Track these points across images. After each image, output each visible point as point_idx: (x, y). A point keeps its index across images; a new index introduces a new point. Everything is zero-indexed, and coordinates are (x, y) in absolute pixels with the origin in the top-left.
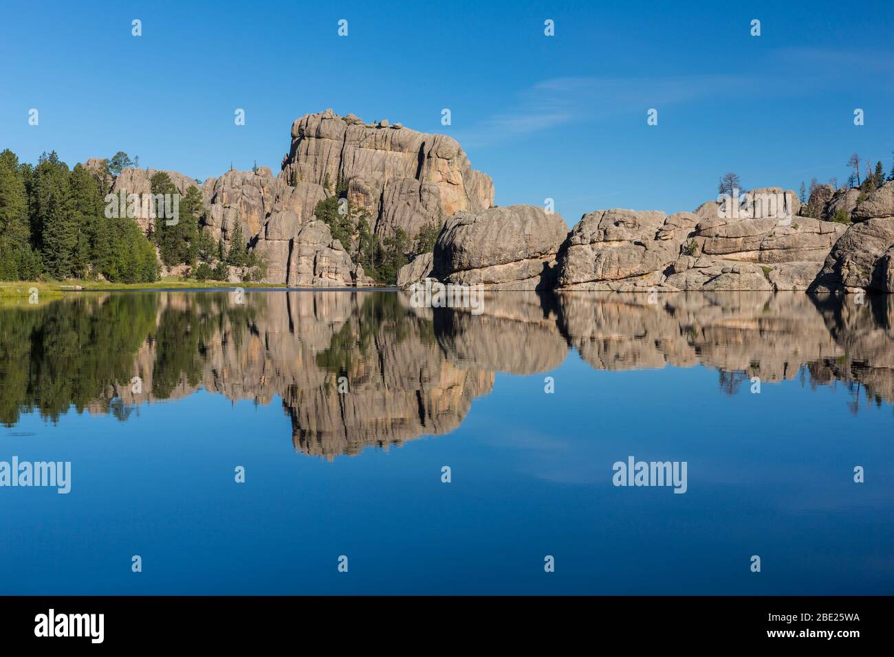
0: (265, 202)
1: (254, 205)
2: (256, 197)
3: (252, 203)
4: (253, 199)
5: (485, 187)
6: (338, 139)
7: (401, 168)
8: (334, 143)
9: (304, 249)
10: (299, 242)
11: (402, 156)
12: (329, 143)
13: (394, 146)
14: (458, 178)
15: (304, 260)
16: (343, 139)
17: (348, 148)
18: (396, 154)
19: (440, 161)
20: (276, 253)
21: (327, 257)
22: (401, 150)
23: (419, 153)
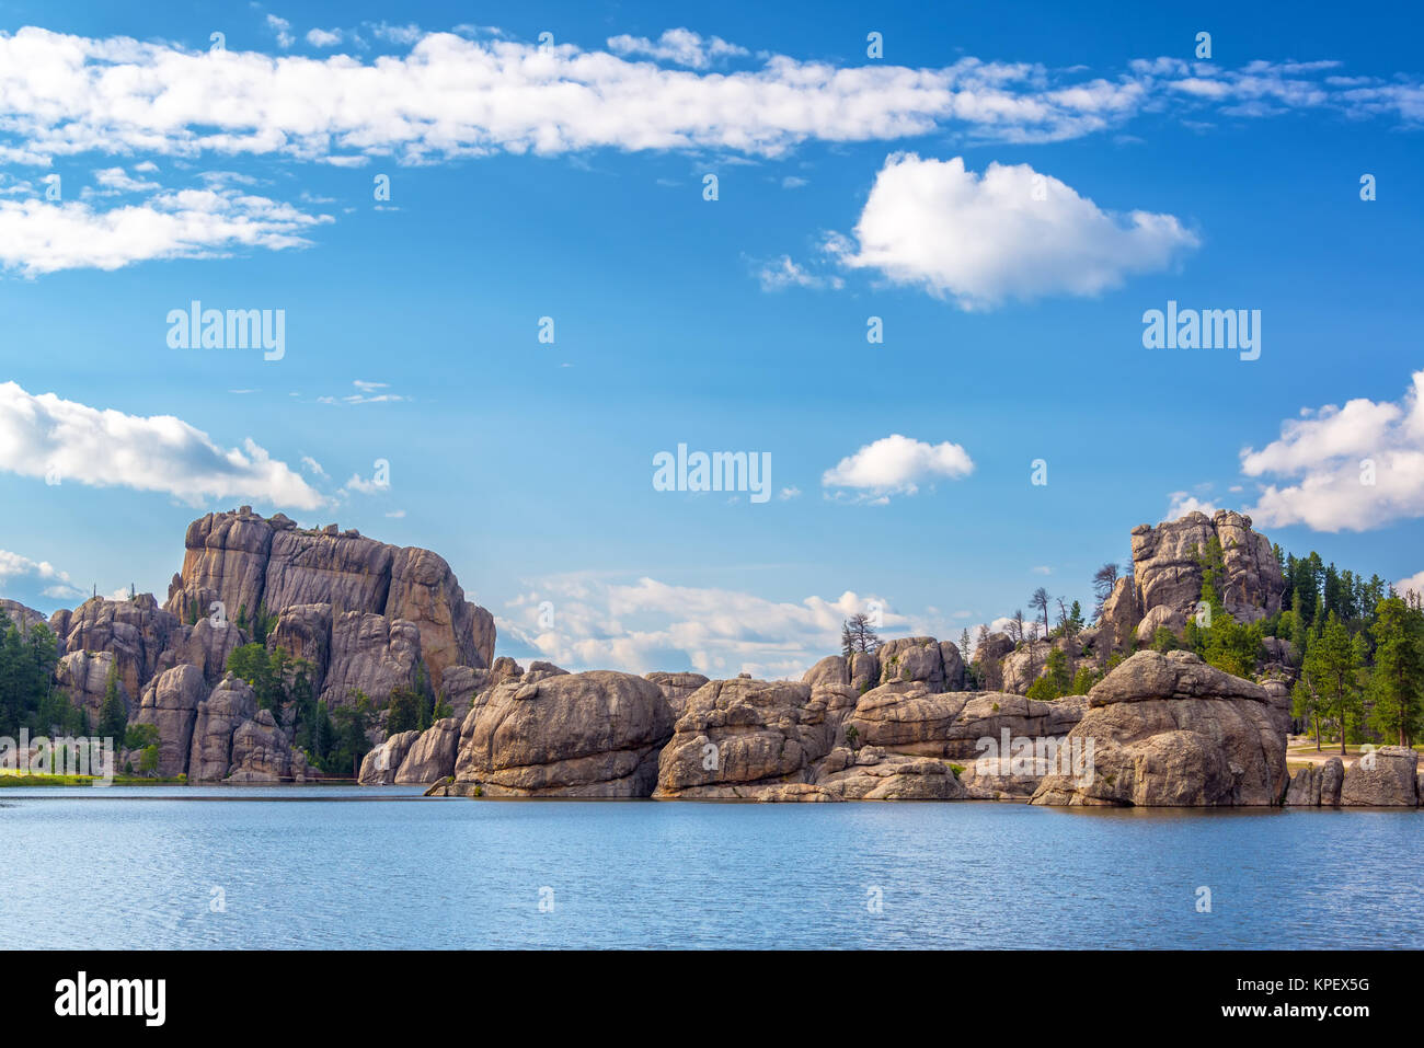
0: (148, 649)
1: (130, 654)
2: (133, 641)
3: (127, 649)
4: (128, 645)
5: (482, 629)
6: (259, 551)
7: (356, 598)
8: (253, 558)
9: (215, 724)
10: (206, 713)
11: (360, 579)
12: (245, 561)
13: (346, 565)
14: (445, 615)
15: (214, 741)
16: (267, 552)
17: (275, 566)
18: (350, 578)
19: (417, 588)
20: (170, 730)
21: (251, 735)
22: (358, 572)
23: (386, 575)
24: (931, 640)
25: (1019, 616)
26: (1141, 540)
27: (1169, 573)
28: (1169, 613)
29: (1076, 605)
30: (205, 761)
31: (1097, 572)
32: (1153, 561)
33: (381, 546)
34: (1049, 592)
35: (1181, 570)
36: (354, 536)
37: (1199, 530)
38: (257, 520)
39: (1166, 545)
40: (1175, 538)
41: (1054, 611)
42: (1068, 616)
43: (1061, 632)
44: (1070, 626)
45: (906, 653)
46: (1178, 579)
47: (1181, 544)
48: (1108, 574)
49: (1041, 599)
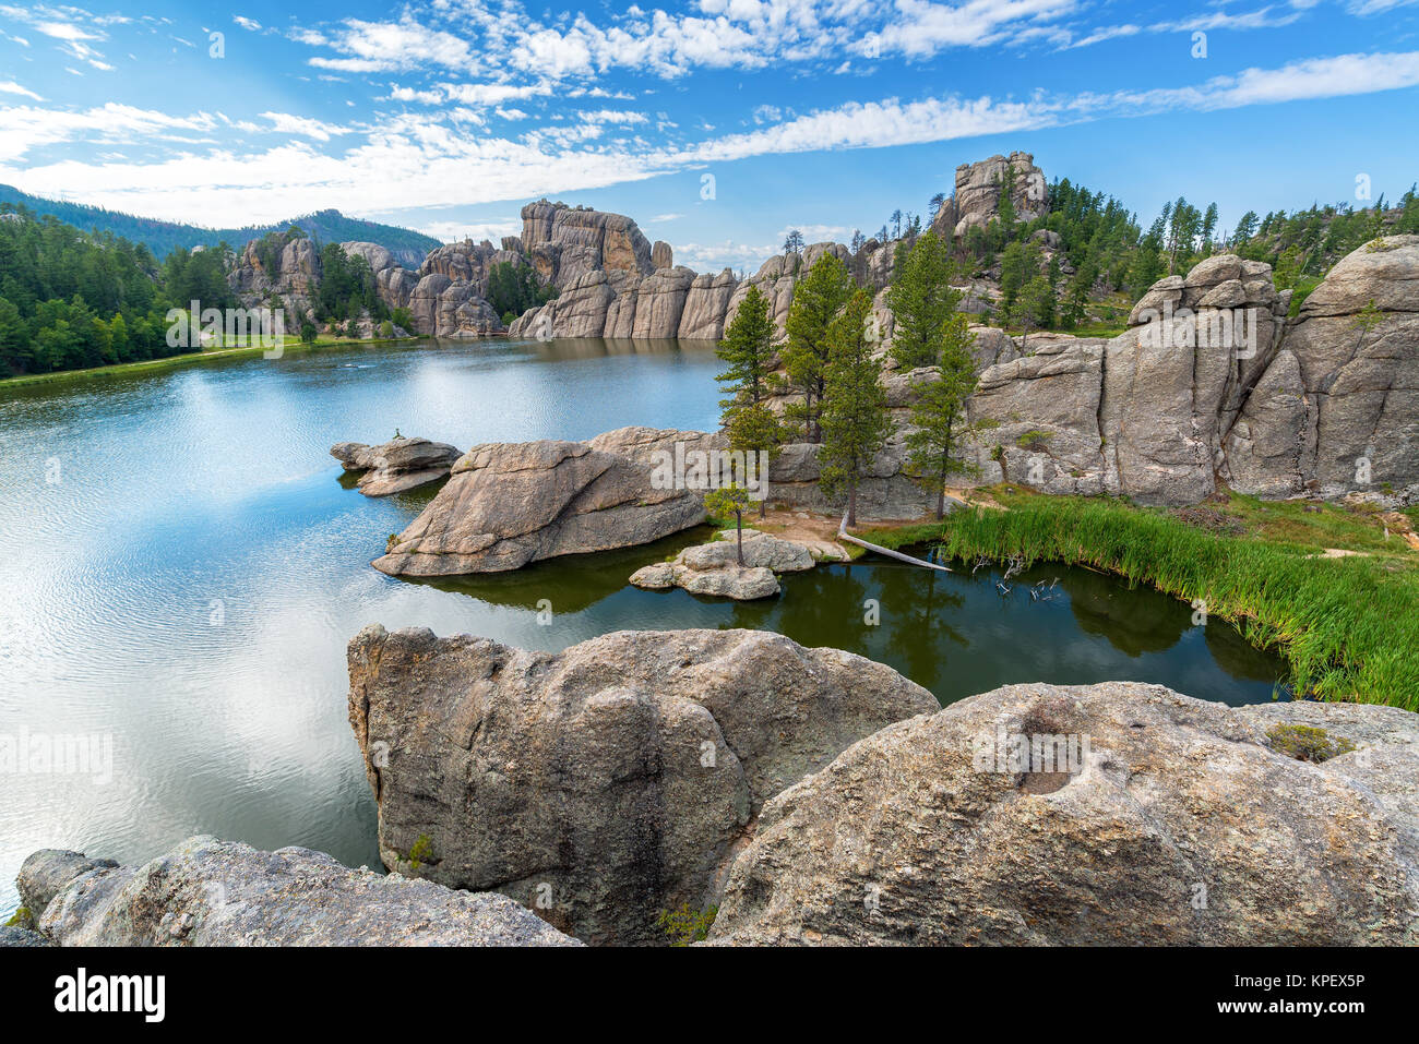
6: (548, 219)
7: (590, 239)
8: (545, 222)
9: (445, 305)
10: (441, 299)
11: (592, 230)
12: (541, 223)
13: (587, 223)
14: (629, 245)
15: (445, 315)
16: (551, 219)
17: (555, 226)
18: (588, 230)
19: (615, 233)
20: (423, 309)
21: (464, 311)
22: (591, 226)
23: (603, 228)
24: (832, 244)
25: (885, 228)
26: (962, 174)
27: (979, 193)
28: (978, 217)
29: (917, 218)
30: (442, 326)
31: (931, 198)
32: (968, 186)
33: (603, 214)
34: (902, 212)
35: (986, 190)
36: (591, 210)
37: (1000, 164)
38: (548, 205)
39: (978, 175)
40: (984, 171)
41: (904, 221)
42: (913, 225)
43: (906, 236)
44: (912, 232)
45: (816, 252)
46: (983, 197)
47: (987, 174)
48: (938, 199)
49: (897, 216)
